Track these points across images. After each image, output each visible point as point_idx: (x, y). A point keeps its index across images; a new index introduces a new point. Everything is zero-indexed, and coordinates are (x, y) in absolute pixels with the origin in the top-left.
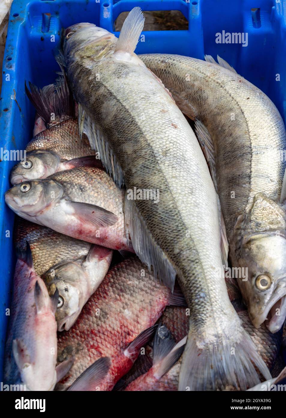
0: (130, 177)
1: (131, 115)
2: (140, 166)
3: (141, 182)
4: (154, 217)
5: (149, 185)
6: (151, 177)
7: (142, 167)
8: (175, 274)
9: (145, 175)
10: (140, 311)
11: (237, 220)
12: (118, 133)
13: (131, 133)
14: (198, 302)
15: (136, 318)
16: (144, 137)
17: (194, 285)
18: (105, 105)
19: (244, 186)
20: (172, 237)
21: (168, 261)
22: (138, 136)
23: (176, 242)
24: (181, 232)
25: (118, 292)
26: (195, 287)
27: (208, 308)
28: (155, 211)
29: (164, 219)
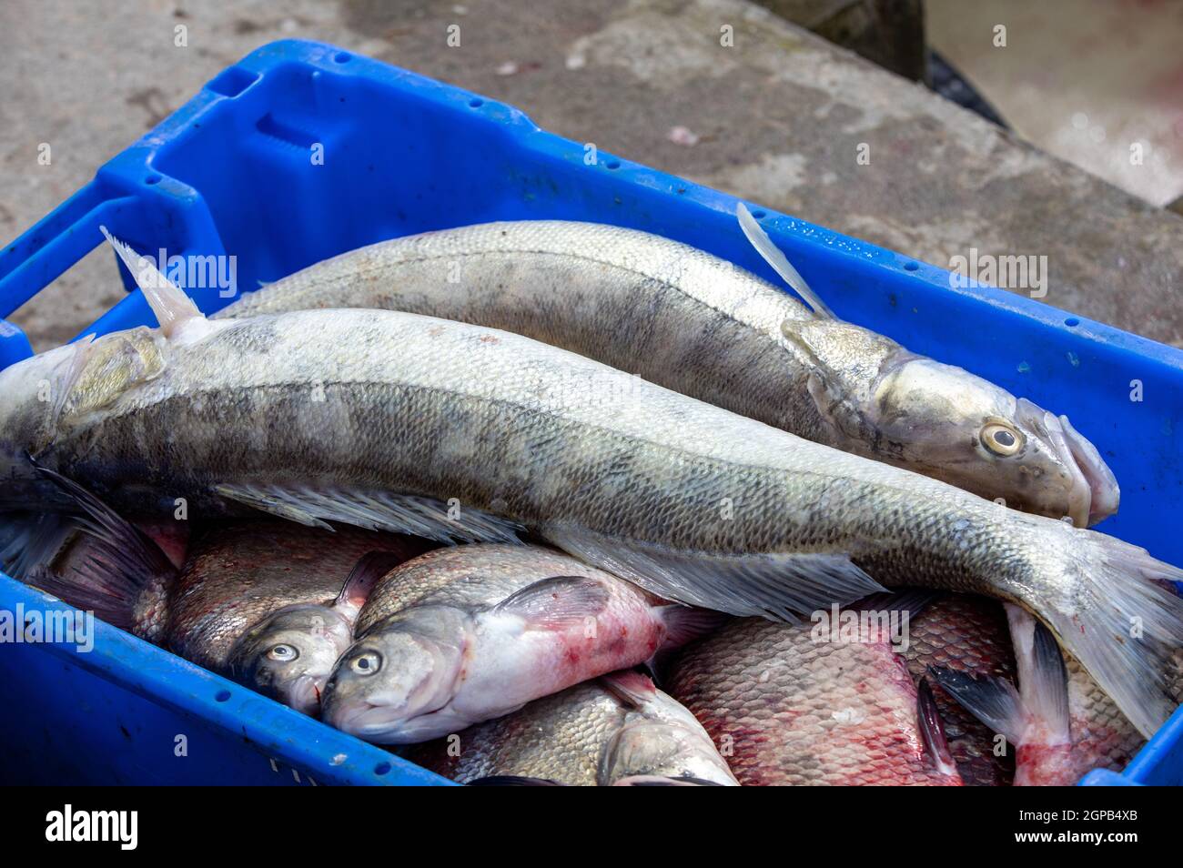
0: (527, 492)
1: (388, 385)
2: (527, 453)
3: (565, 479)
4: (672, 515)
5: (592, 467)
6: (575, 449)
7: (534, 450)
8: (848, 561)
9: (560, 458)
10: (862, 692)
11: (810, 397)
12: (398, 441)
13: (432, 414)
14: (970, 542)
15: (872, 708)
16: (469, 397)
17: (923, 526)
18: (303, 418)
19: (739, 337)
20: (758, 507)
21: (800, 556)
22: (451, 406)
23: (778, 506)
24: (764, 482)
25: (771, 709)
26: (928, 527)
27: (1001, 534)
28: (662, 501)
29: (699, 495)
